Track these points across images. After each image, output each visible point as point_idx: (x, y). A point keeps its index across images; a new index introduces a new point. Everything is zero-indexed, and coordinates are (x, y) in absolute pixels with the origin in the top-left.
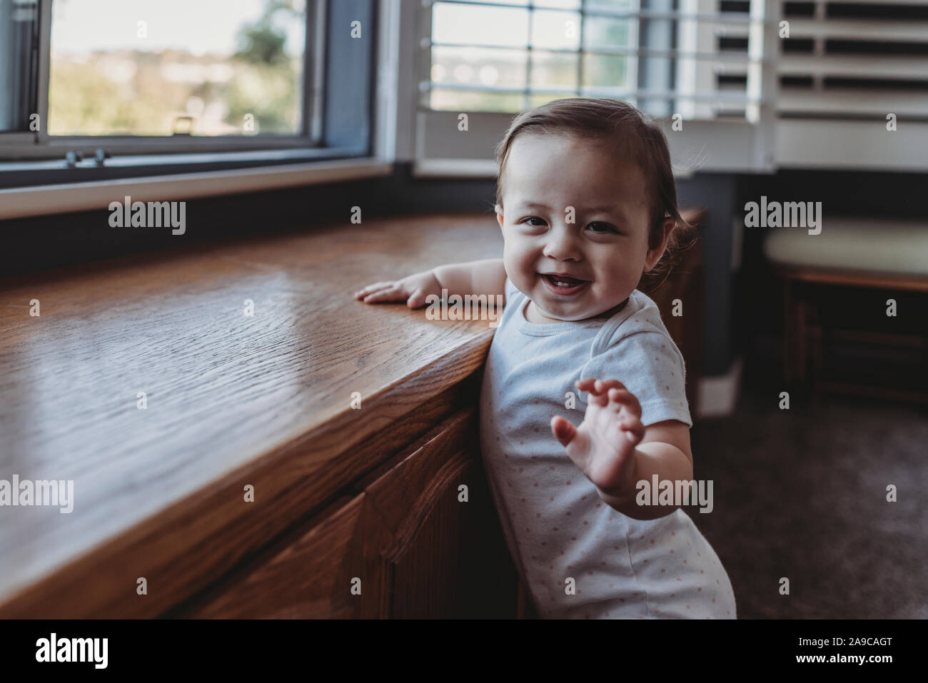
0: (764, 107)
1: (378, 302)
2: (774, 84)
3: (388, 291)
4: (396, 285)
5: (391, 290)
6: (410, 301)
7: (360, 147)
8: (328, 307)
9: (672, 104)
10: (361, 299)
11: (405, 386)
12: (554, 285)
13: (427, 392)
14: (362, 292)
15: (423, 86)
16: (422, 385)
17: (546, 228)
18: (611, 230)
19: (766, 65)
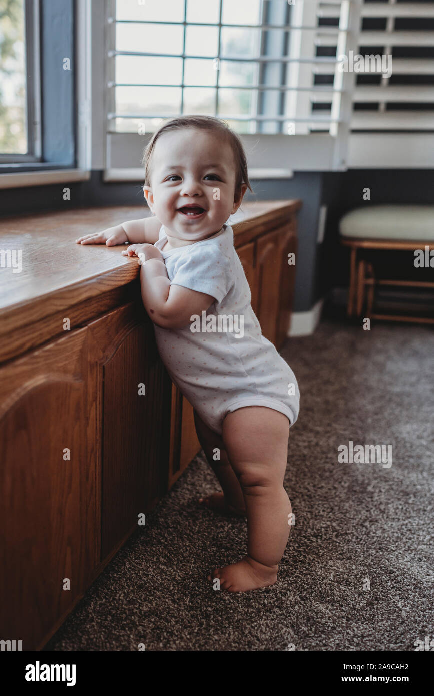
0: (341, 124)
1: (88, 244)
2: (350, 107)
3: (95, 237)
4: (100, 234)
5: (97, 236)
6: (107, 243)
7: (69, 161)
8: (58, 247)
9: (281, 124)
10: (79, 243)
11: (107, 275)
12: (185, 213)
13: (119, 281)
14: (79, 240)
15: (110, 116)
16: (116, 277)
17: (180, 181)
18: (216, 179)
19: (344, 94)
